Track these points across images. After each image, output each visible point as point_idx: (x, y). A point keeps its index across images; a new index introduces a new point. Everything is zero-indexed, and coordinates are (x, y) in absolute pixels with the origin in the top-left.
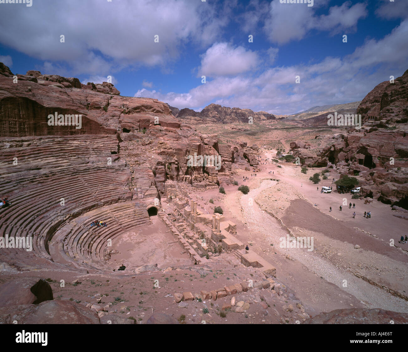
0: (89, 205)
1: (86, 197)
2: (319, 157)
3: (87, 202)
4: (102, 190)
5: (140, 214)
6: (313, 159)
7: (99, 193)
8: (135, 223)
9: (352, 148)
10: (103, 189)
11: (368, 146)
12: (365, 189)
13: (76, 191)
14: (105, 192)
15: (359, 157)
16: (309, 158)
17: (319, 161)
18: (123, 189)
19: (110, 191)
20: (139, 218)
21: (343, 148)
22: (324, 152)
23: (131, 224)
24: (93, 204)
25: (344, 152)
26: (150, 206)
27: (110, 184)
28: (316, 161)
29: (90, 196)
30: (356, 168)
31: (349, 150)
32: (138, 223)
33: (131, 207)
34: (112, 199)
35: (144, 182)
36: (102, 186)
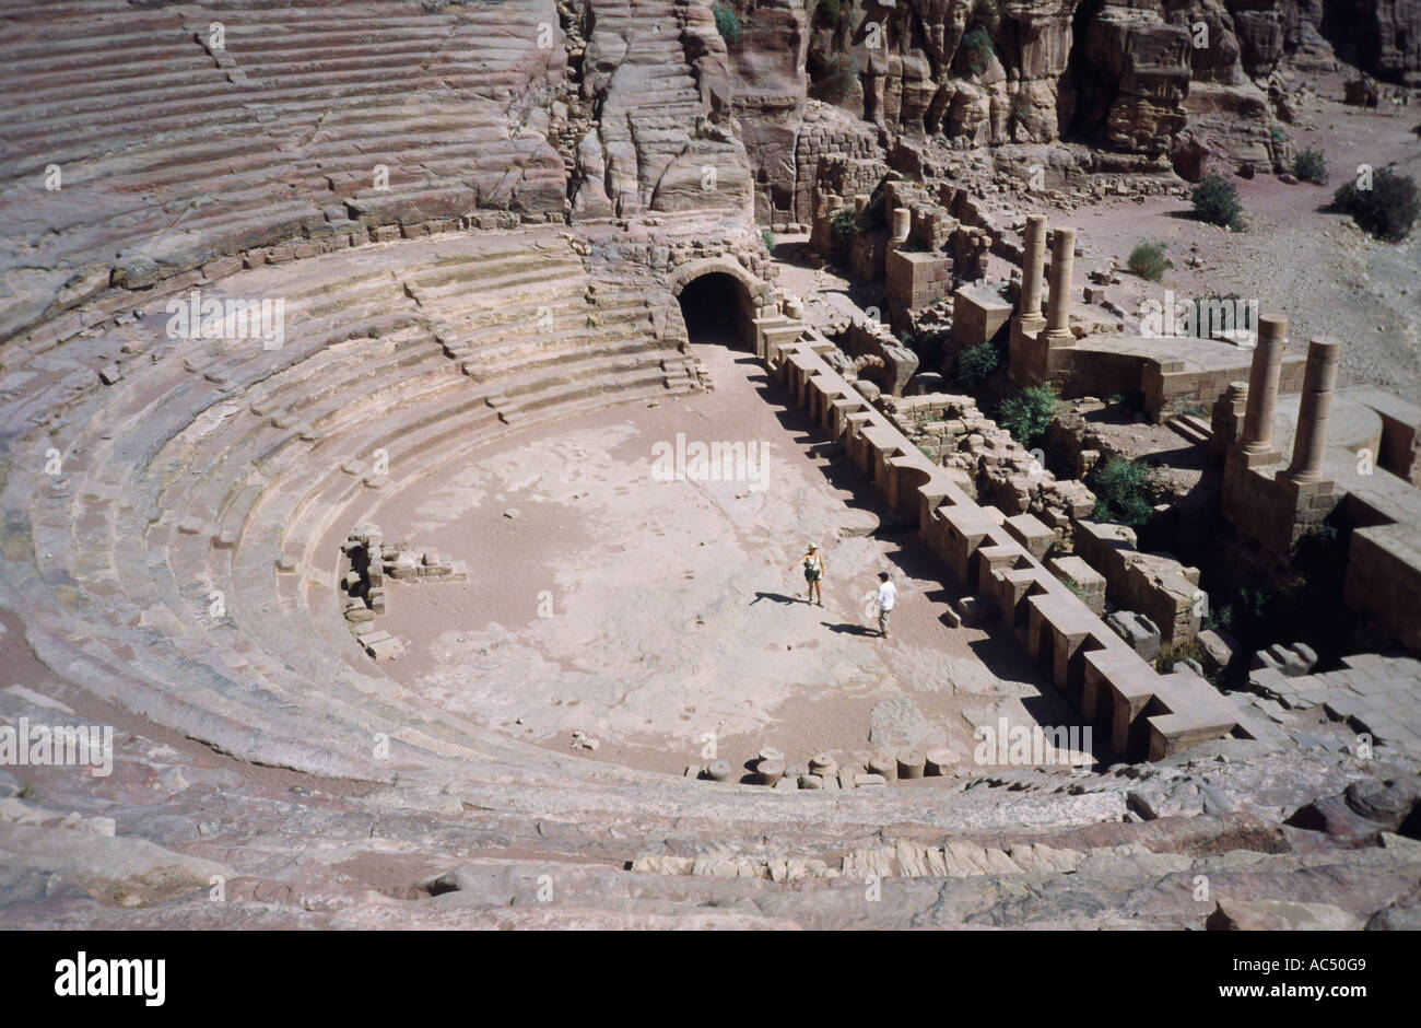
0: (258, 218)
1: (234, 162)
3: (238, 196)
4: (350, 128)
5: (622, 318)
7: (331, 147)
8: (586, 374)
10: (363, 119)
13: (160, 114)
14: (372, 142)
18: (506, 133)
19: (414, 137)
20: (615, 346)
23: (556, 381)
24: (282, 213)
26: (697, 267)
27: (415, 88)
29: (267, 156)
32: (610, 379)
33: (558, 263)
34: (421, 194)
35: (654, 97)
36: (354, 100)
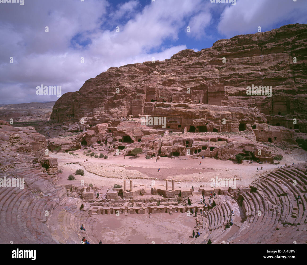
2: (74, 143)
6: (69, 145)
9: (103, 133)
11: (124, 130)
12: (150, 153)
15: (119, 138)
16: (65, 144)
17: (75, 146)
21: (94, 134)
22: (78, 138)
25: (95, 136)
28: (72, 146)
30: (119, 145)
31: (100, 135)
